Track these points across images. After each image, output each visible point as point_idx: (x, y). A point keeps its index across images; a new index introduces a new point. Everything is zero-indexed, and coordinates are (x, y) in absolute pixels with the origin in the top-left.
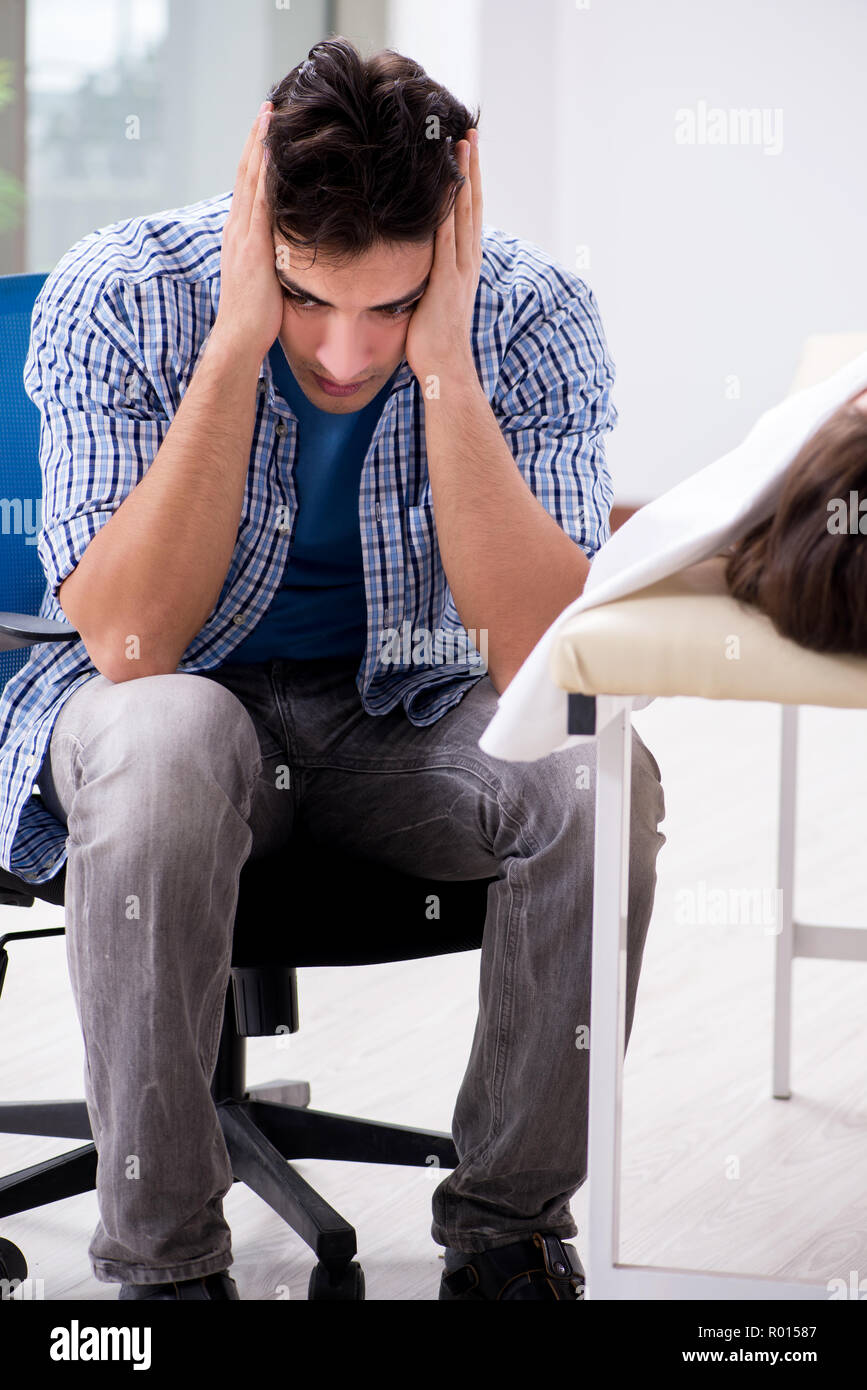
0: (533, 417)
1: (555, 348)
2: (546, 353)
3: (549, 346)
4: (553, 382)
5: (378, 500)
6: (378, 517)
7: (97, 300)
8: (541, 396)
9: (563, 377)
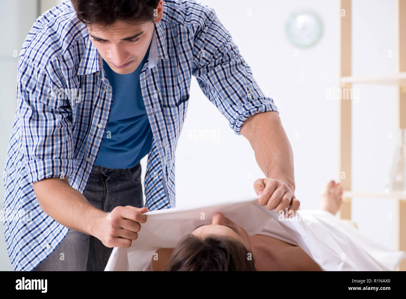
0: (213, 63)
1: (208, 39)
2: (206, 42)
3: (205, 39)
4: (214, 50)
5: (153, 107)
6: (154, 113)
7: (47, 63)
8: (212, 56)
9: (216, 47)
